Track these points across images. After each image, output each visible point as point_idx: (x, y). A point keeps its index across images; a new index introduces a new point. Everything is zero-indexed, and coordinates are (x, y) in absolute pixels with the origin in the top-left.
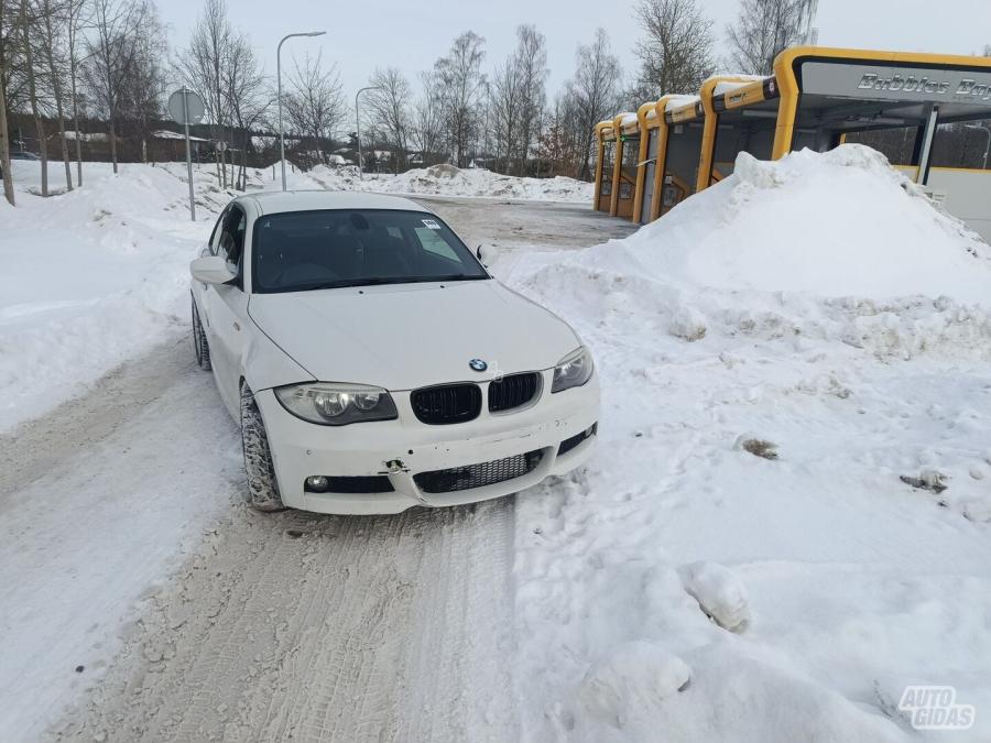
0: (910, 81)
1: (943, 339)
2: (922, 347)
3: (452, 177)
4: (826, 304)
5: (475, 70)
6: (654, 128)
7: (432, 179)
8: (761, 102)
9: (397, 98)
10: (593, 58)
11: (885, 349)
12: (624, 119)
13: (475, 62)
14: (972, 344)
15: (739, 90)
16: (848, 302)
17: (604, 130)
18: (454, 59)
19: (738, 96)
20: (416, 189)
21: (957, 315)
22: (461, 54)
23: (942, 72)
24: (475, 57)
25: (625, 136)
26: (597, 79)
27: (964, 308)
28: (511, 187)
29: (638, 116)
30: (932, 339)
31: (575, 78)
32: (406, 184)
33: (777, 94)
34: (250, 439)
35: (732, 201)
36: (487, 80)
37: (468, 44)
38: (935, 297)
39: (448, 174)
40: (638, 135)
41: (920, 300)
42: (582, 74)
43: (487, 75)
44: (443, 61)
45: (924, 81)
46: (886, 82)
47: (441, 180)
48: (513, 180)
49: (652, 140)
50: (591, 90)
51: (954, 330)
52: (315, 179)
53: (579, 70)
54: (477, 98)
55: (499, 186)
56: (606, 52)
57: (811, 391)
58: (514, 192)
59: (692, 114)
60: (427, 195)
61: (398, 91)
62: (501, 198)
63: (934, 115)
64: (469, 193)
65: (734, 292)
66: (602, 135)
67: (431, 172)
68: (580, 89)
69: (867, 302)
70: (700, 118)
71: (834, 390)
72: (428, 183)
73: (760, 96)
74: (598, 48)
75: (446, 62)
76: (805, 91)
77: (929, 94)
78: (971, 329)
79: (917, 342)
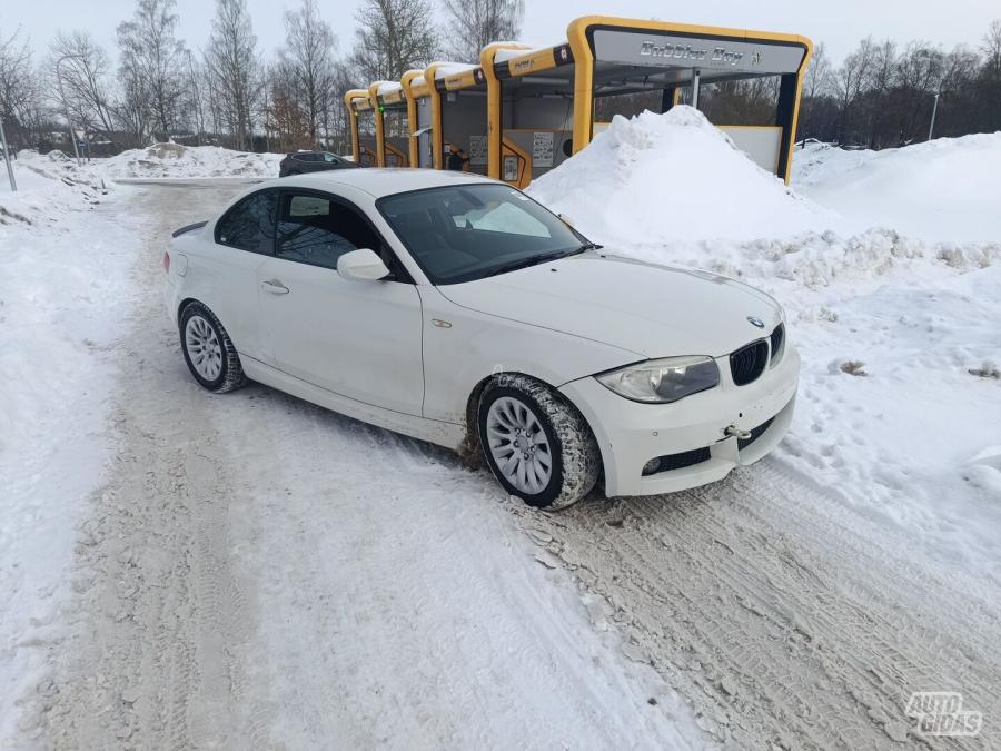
0: (678, 48)
1: (845, 265)
2: (833, 275)
3: (179, 156)
4: (743, 247)
5: (169, 35)
6: (423, 97)
7: (155, 160)
8: (554, 68)
9: (93, 68)
10: (303, 23)
11: (810, 279)
12: (380, 87)
13: (167, 27)
14: (865, 267)
15: (524, 57)
16: (763, 244)
17: (354, 100)
18: (140, 22)
19: (526, 63)
20: (138, 172)
21: (850, 244)
22: (149, 17)
23: (699, 40)
24: (165, 21)
25: (383, 105)
26: (310, 46)
27: (854, 238)
28: (251, 164)
29: (403, 85)
30: (839, 267)
31: (287, 46)
32: (125, 169)
33: (571, 60)
34: (567, 435)
35: (621, 162)
36: (186, 47)
37: (155, 6)
38: (822, 232)
39: (174, 153)
40: (404, 102)
41: (809, 236)
42: (293, 41)
43: (183, 41)
44: (126, 25)
45: (688, 49)
46: (662, 50)
47: (166, 161)
48: (251, 156)
49: (421, 108)
50: (306, 58)
51: (851, 257)
52: (30, 168)
53: (289, 37)
54: (174, 67)
55: (238, 164)
56: (316, 18)
57: (809, 319)
58: (256, 170)
59: (471, 81)
60: (153, 179)
61: (93, 59)
62: (243, 176)
63: (697, 78)
64: (205, 173)
65: (665, 246)
66: (353, 105)
67: (152, 153)
68: (293, 57)
69: (777, 242)
70: (481, 85)
71: (825, 316)
72: (151, 165)
73: (551, 63)
74: (307, 13)
75: (132, 26)
76: (598, 57)
77: (692, 60)
78: (863, 254)
79: (830, 272)
